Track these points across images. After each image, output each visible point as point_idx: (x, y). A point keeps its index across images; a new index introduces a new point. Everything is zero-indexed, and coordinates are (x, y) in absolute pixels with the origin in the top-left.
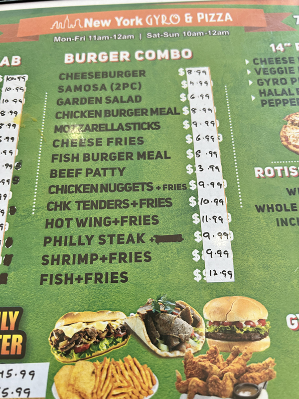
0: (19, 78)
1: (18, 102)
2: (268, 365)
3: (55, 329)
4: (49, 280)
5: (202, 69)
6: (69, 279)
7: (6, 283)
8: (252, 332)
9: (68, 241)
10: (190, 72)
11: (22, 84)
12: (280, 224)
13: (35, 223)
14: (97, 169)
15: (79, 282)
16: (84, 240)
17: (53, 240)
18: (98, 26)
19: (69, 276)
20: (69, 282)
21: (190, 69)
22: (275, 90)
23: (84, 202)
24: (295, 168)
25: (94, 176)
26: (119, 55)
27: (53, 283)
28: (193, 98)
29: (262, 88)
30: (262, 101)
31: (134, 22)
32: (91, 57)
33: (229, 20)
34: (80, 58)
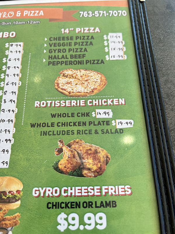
2: (16, 217)
5: (19, 43)
8: (11, 198)
10: (12, 45)
12: (42, 135)
21: (13, 43)
22: (58, 56)
24: (59, 101)
28: (10, 60)
29: (50, 55)
30: (49, 62)
33: (41, 15)
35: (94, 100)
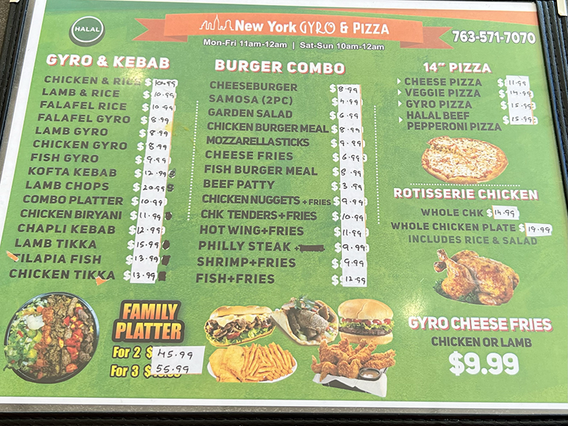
0: (168, 83)
1: (168, 108)
2: (389, 355)
3: (210, 320)
4: (204, 279)
5: (353, 86)
6: (222, 278)
7: (165, 280)
8: (378, 329)
9: (221, 246)
10: (341, 89)
11: (172, 89)
12: (412, 241)
13: (190, 229)
14: (248, 182)
15: (231, 281)
16: (235, 246)
17: (207, 244)
18: (250, 30)
19: (222, 276)
20: (222, 281)
21: (342, 85)
22: (423, 113)
23: (236, 212)
24: (431, 190)
25: (245, 188)
26: (271, 65)
27: (208, 281)
28: (343, 116)
29: (410, 110)
30: (409, 123)
31: (288, 28)
32: (243, 65)
33: (385, 33)
34: (231, 66)
35: (488, 191)
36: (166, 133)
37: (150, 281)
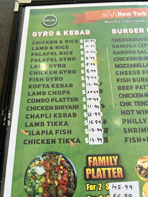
0: (91, 41)
1: (93, 52)
3: (138, 164)
4: (129, 141)
6: (139, 140)
7: (108, 142)
9: (135, 121)
11: (94, 43)
13: (116, 112)
14: (141, 86)
15: (144, 141)
16: (142, 121)
17: (127, 121)
18: (125, 16)
19: (139, 138)
20: (139, 141)
23: (138, 102)
25: (140, 89)
26: (139, 30)
27: (132, 142)
31: (143, 14)
32: (125, 31)
34: (120, 31)
36: (94, 64)
37: (100, 143)
